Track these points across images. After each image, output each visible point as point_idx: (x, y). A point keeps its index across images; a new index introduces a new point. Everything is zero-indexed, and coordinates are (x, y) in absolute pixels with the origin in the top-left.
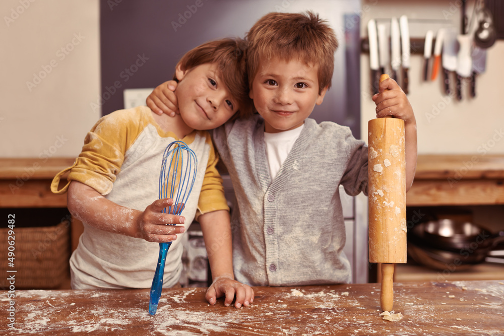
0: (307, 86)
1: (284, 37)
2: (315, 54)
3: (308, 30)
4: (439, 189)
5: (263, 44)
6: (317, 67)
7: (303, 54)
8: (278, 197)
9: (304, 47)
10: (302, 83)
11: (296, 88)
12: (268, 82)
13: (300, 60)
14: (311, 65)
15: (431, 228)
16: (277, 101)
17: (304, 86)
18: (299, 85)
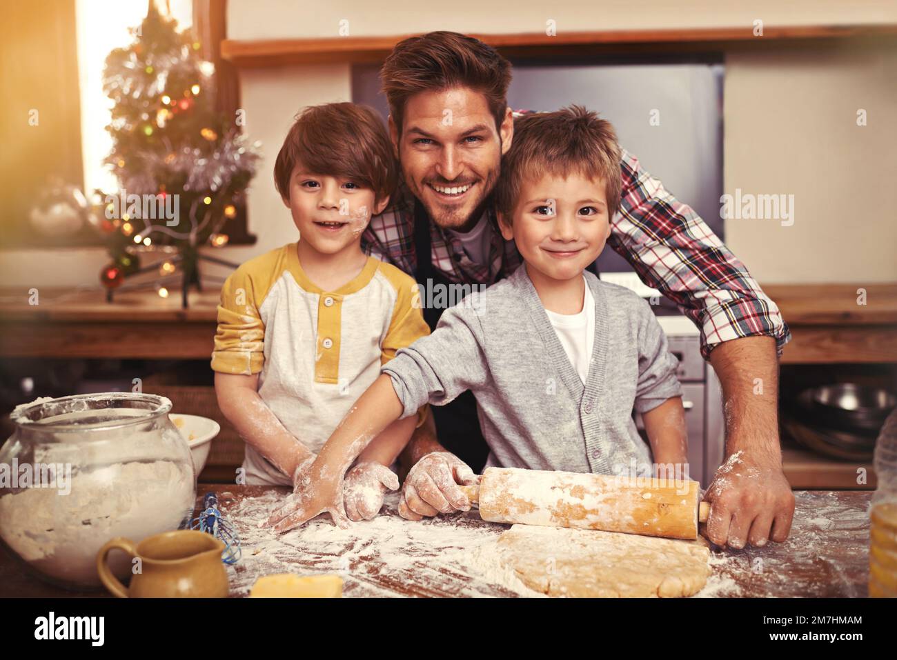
0: (596, 211)
1: (553, 145)
2: (601, 163)
3: (583, 130)
4: (835, 339)
5: (523, 159)
6: (603, 183)
7: (584, 164)
8: (597, 405)
9: (585, 154)
10: (588, 208)
11: (580, 216)
12: (538, 211)
13: (582, 175)
14: (596, 180)
15: (824, 397)
16: (557, 237)
17: (591, 211)
18: (584, 211)
